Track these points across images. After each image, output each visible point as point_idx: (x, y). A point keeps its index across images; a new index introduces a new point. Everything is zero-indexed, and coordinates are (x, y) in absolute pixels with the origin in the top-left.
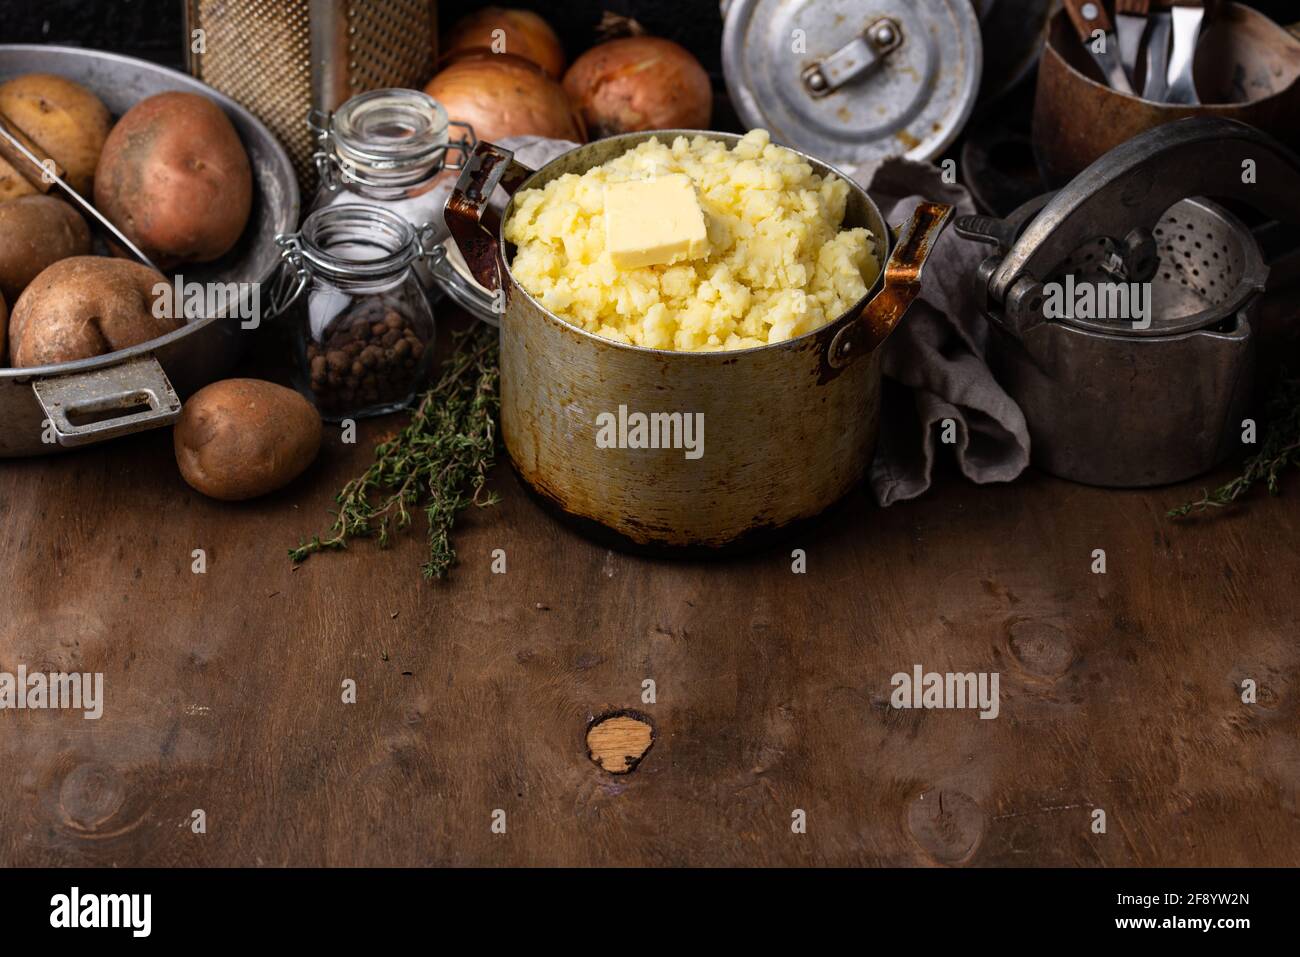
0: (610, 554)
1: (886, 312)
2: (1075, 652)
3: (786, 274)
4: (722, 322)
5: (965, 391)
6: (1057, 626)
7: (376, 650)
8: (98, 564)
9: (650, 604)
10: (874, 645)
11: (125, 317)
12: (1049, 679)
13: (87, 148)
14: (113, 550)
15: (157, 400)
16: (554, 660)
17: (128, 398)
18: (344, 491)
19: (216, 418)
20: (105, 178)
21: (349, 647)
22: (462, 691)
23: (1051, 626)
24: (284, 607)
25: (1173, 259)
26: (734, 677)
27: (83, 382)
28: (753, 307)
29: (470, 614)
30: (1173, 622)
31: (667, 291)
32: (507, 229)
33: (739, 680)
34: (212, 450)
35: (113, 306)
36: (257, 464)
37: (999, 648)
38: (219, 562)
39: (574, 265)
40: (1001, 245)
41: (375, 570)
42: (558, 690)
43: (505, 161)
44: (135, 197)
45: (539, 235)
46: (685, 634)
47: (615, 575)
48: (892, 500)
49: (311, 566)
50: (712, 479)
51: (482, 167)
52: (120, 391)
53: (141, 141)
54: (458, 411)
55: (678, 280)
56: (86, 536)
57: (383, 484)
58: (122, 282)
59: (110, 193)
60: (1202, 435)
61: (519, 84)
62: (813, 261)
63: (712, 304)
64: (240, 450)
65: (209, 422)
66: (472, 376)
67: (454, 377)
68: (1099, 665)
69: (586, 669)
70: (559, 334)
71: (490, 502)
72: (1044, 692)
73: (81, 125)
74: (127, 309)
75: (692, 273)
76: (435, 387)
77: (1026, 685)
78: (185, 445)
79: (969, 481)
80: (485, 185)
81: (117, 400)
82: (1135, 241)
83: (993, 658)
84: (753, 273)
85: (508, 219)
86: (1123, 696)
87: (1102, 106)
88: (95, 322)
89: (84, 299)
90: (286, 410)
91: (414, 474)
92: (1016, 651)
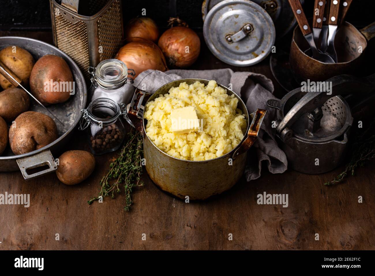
0: (174, 199)
1: (248, 143)
2: (299, 231)
3: (221, 133)
4: (203, 149)
5: (270, 151)
6: (294, 222)
7: (112, 234)
8: (36, 206)
9: (185, 216)
10: (245, 230)
11: (41, 135)
12: (292, 241)
13: (27, 70)
14: (40, 201)
15: (50, 165)
16: (160, 237)
17: (43, 164)
18: (102, 180)
19: (67, 165)
20: (33, 81)
21: (105, 233)
22: (135, 248)
23: (292, 222)
24: (87, 220)
25: (327, 106)
26: (208, 242)
27: (30, 159)
28: (212, 144)
29: (137, 221)
30: (325, 221)
31: (188, 140)
32: (145, 116)
33: (209, 242)
34: (66, 174)
35: (37, 133)
36: (78, 177)
37: (278, 230)
38: (69, 205)
39: (163, 131)
40: (280, 110)
41: (111, 206)
42: (161, 247)
43: (143, 95)
44: (41, 89)
45: (153, 118)
46: (195, 227)
47: (175, 207)
48: (250, 180)
49: (94, 205)
50: (201, 187)
51: (137, 98)
52: (40, 162)
53: (42, 73)
54: (132, 153)
55: (191, 137)
56: (33, 197)
57: (112, 178)
58: (39, 124)
59: (34, 86)
60: (334, 161)
61: (146, 52)
62: (228, 126)
63: (201, 144)
64: (74, 175)
65: (65, 167)
66: (136, 142)
67: (131, 142)
68: (305, 236)
69: (168, 239)
70: (159, 153)
71: (142, 185)
72: (290, 245)
73: (25, 64)
74: (41, 133)
75: (195, 135)
76: (125, 146)
77: (285, 243)
78: (58, 171)
79: (271, 173)
80: (138, 104)
81: (40, 165)
82: (317, 111)
83: (277, 234)
84: (212, 133)
85: (145, 112)
86: (311, 246)
87: (308, 62)
88: (32, 138)
89: (29, 131)
90: (85, 161)
91: (120, 175)
92: (283, 231)
